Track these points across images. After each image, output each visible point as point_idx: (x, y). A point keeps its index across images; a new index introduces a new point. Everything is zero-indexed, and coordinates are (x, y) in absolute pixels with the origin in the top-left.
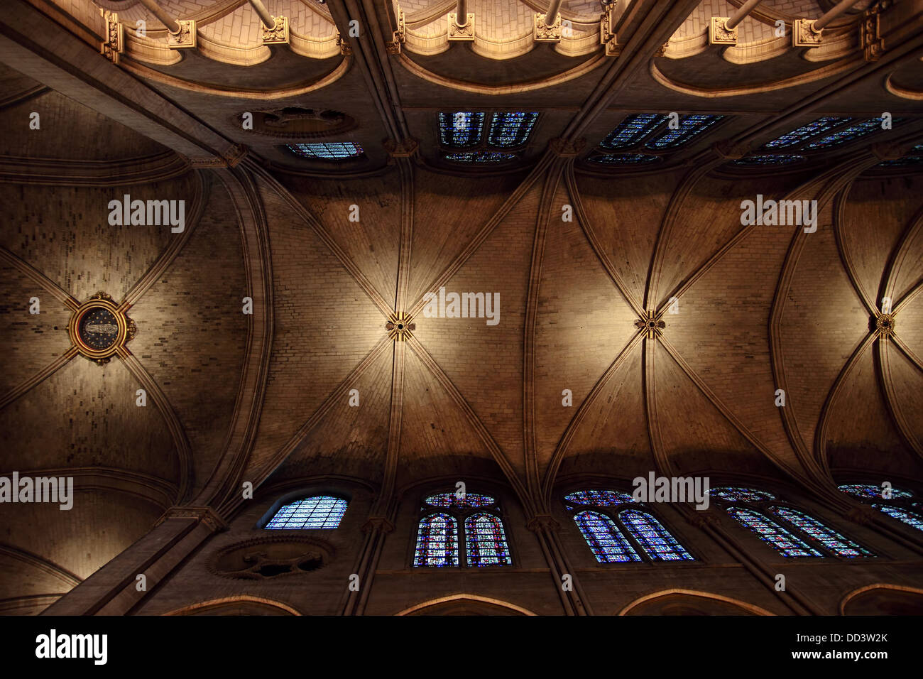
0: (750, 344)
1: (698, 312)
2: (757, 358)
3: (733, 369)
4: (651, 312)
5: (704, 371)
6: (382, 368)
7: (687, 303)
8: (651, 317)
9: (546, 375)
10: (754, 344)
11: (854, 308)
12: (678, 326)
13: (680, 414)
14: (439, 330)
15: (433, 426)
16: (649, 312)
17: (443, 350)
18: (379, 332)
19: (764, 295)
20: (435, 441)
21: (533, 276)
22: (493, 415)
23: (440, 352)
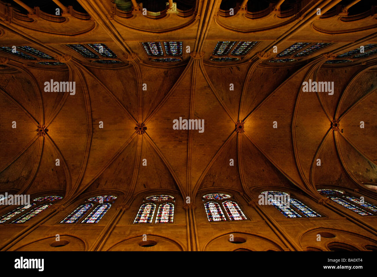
0: (181, 136)
1: (161, 123)
2: (183, 142)
3: (173, 147)
4: (140, 123)
5: (162, 148)
6: (35, 147)
7: (156, 120)
8: (140, 125)
9: (96, 149)
10: (183, 136)
11: (228, 121)
12: (153, 129)
13: (151, 165)
14: (57, 132)
15: (53, 170)
16: (139, 124)
17: (58, 140)
18: (35, 133)
19: (186, 116)
20: (52, 176)
21: (87, 110)
22: (73, 165)
23: (57, 140)
